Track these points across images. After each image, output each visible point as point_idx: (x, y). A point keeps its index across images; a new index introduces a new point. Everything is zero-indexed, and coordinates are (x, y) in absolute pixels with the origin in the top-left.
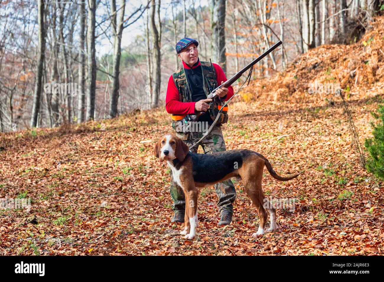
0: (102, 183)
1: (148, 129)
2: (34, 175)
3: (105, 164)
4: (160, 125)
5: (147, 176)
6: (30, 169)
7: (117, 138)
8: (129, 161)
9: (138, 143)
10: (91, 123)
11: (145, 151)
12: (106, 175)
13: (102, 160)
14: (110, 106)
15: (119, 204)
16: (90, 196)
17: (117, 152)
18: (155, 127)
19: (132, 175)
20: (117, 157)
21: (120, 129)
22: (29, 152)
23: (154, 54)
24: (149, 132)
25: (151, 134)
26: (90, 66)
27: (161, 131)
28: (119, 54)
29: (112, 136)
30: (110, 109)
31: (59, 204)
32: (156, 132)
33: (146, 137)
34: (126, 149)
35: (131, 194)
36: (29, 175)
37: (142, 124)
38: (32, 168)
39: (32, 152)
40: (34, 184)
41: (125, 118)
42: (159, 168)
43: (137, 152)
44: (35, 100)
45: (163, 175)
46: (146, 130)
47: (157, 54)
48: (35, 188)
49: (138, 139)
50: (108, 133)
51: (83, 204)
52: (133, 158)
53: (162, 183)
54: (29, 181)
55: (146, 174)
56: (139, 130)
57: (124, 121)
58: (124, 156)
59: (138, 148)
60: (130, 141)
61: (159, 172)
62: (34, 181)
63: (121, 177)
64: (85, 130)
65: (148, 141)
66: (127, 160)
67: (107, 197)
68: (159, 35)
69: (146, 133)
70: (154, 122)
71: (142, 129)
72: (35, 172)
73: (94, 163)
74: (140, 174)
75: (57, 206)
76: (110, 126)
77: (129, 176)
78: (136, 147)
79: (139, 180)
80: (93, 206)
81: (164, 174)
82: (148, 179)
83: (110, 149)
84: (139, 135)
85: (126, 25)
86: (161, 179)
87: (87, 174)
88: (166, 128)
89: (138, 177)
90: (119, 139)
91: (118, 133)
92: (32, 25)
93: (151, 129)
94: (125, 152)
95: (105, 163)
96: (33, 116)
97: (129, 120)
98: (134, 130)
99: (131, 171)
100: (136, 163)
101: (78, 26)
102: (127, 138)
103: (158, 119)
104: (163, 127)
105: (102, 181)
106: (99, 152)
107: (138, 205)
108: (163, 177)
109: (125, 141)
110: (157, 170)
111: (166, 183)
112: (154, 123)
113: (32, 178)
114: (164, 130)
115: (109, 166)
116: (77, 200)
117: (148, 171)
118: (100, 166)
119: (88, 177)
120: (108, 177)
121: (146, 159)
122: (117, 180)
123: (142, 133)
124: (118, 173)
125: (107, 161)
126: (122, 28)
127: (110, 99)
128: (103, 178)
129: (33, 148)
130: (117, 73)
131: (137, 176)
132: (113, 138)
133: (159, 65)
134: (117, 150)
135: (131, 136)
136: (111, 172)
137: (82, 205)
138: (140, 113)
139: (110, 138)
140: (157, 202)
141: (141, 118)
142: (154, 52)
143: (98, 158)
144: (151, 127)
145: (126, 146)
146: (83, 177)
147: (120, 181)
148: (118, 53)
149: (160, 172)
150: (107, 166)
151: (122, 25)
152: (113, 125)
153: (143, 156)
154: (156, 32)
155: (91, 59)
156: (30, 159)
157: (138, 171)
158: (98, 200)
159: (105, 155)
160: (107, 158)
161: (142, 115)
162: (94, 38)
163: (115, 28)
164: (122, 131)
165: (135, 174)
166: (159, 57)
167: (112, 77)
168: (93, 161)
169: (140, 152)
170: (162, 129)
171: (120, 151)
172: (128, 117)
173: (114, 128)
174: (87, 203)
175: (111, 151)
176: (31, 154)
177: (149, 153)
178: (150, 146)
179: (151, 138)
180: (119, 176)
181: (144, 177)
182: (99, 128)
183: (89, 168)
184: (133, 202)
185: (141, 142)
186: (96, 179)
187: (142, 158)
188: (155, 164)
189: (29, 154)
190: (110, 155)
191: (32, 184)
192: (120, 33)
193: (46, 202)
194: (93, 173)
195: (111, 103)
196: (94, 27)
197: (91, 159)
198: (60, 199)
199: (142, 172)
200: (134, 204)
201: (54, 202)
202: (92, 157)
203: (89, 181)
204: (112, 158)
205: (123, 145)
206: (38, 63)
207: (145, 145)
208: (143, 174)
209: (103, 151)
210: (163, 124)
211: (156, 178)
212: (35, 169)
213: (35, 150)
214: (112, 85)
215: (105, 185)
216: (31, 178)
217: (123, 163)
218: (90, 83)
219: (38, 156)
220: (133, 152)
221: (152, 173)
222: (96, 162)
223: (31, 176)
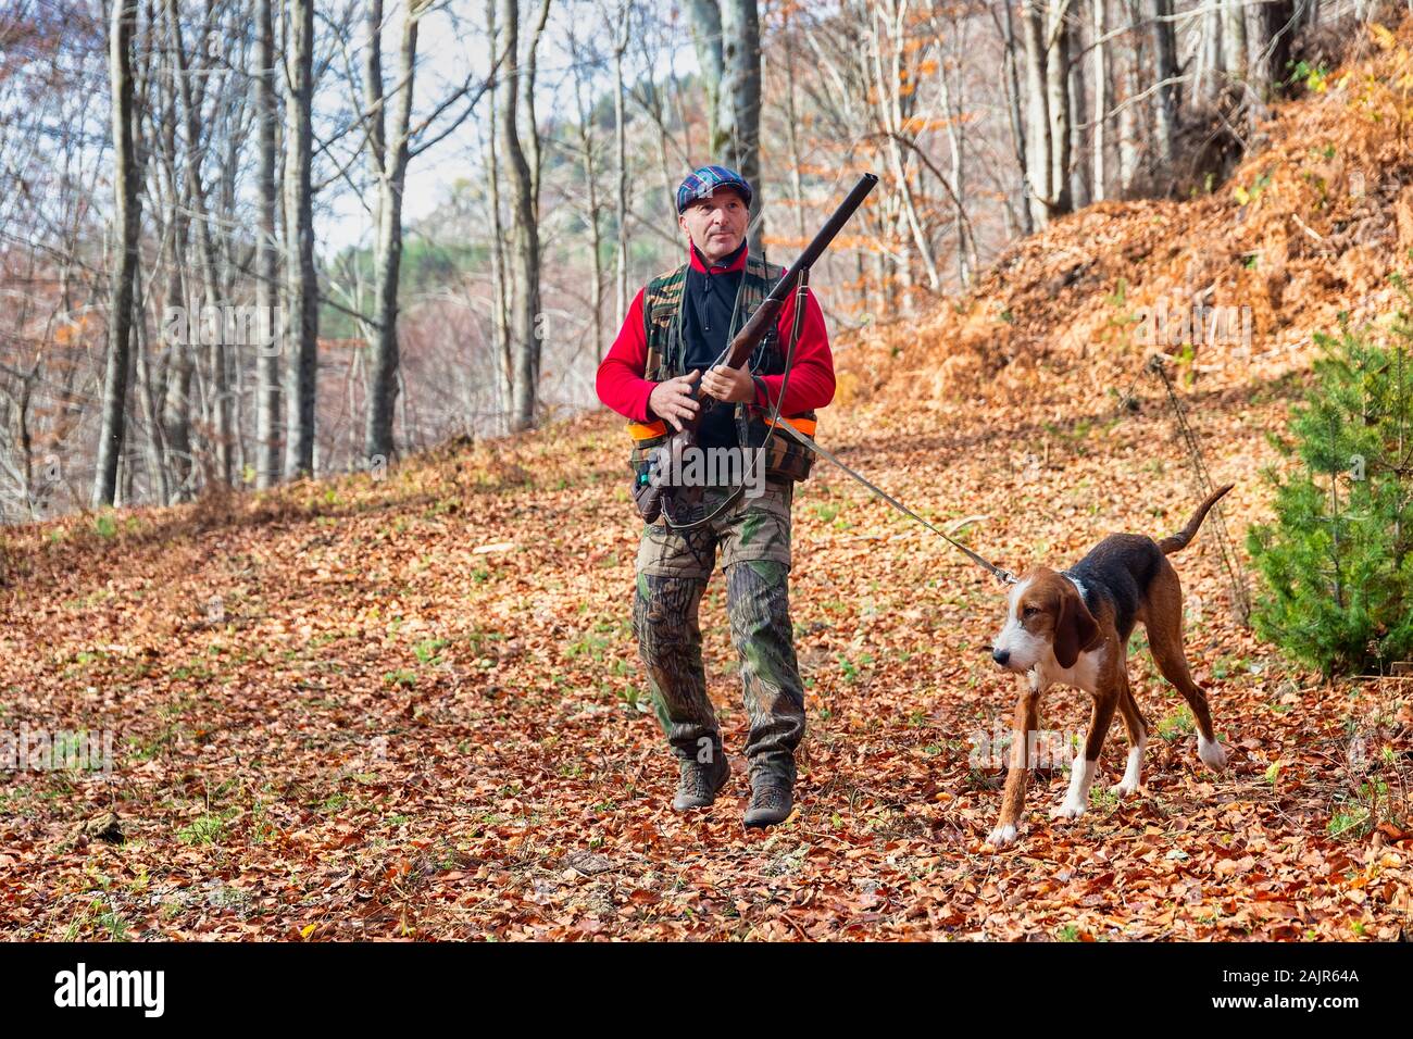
0: (345, 694)
1: (500, 504)
2: (109, 673)
3: (354, 628)
4: (543, 491)
5: (500, 666)
6: (95, 652)
7: (394, 538)
8: (437, 618)
9: (465, 555)
10: (303, 486)
11: (492, 581)
12: (357, 666)
13: (343, 614)
14: (369, 426)
15: (406, 768)
16: (304, 741)
17: (395, 587)
18: (524, 498)
19: (448, 666)
20: (394, 604)
21: (405, 506)
22: (90, 592)
23: (517, 244)
24: (504, 514)
25: (511, 523)
26: (295, 291)
27: (543, 509)
28: (395, 246)
29: (378, 532)
30: (369, 438)
31: (198, 772)
32: (528, 516)
33: (493, 532)
34: (424, 574)
35: (445, 730)
36: (91, 671)
37: (479, 488)
38: (101, 648)
39: (101, 591)
40: (107, 702)
41: (419, 469)
42: (542, 641)
43: (464, 584)
44: (107, 412)
45: (554, 665)
46: (492, 508)
47: (527, 244)
48: (112, 718)
49: (468, 539)
50: (363, 523)
51: (278, 770)
52: (451, 607)
53: (550, 691)
54: (91, 693)
55: (495, 659)
56: (468, 510)
57: (418, 477)
58: (418, 601)
59: (465, 573)
60: (438, 547)
61: (541, 654)
62: (110, 694)
63: (408, 673)
64: (281, 514)
65: (501, 548)
66: (429, 613)
67: (362, 742)
68: (533, 180)
69: (493, 518)
70: (520, 480)
71: (479, 505)
72: (112, 660)
73: (315, 626)
74: (477, 661)
75: (189, 779)
76: (370, 495)
77: (437, 669)
78: (460, 567)
79: (470, 681)
80: (315, 776)
81: (559, 659)
82: (504, 677)
83: (371, 577)
84: (470, 527)
85: (419, 146)
86: (547, 676)
87: (291, 664)
88: (563, 500)
89: (469, 670)
90: (401, 542)
91: (398, 521)
92: (91, 152)
93: (510, 504)
94: (423, 587)
95: (352, 625)
96: (101, 467)
97: (433, 474)
98: (453, 509)
99: (444, 653)
100: (461, 624)
101: (252, 153)
102: (428, 538)
103: (535, 469)
104: (551, 495)
105: (346, 687)
106: (331, 587)
107: (470, 768)
108: (554, 671)
109: (421, 549)
110: (535, 645)
111: (567, 691)
112: (522, 483)
113: (103, 683)
114: (557, 508)
115: (369, 634)
116: (258, 757)
117: (504, 651)
118: (338, 637)
119: (296, 674)
120: (363, 675)
121: (495, 610)
122: (398, 685)
123: (479, 517)
124: (399, 659)
125: (360, 617)
126: (404, 155)
127: (369, 404)
128: (346, 679)
129: (103, 578)
130: (391, 311)
131: (465, 667)
132: (380, 536)
133: (533, 282)
134: (393, 579)
135: (443, 531)
136: (374, 657)
137: (276, 774)
138: (471, 450)
139: (368, 540)
140: (534, 756)
141: (474, 468)
142: (517, 238)
143: (328, 607)
144: (509, 499)
145: (425, 565)
146: (278, 675)
147: (407, 685)
148: (391, 243)
149: (546, 652)
150: (362, 634)
151: (404, 146)
152: (378, 492)
153: (484, 597)
154: (521, 167)
155: (298, 268)
156: (92, 617)
157: (467, 649)
158: (331, 756)
159: (352, 597)
160: (359, 607)
161: (480, 457)
162: (307, 192)
163: (381, 158)
164: (412, 512)
165: (459, 662)
166: (533, 253)
167: (374, 325)
168: (313, 619)
169: (474, 584)
170: (547, 504)
171: (403, 584)
172: (431, 463)
173: (382, 502)
174: (292, 766)
175: (374, 584)
176: (98, 599)
177: (504, 588)
178: (507, 563)
179: (511, 535)
180: (404, 671)
181: (490, 670)
182: (331, 506)
183: (300, 644)
184: (454, 759)
185: (475, 551)
186: (323, 681)
187: (483, 605)
188: (526, 627)
189: (90, 600)
190: (369, 596)
191: (101, 702)
192: (399, 175)
193: (151, 766)
194: (312, 659)
195: (370, 416)
196: (307, 154)
197: (303, 611)
198: (200, 752)
199: (480, 653)
200: (456, 766)
201: (179, 763)
202: (309, 607)
203: (301, 689)
204: (377, 606)
205: (414, 563)
206: (116, 283)
207: (489, 562)
208: (487, 662)
209: (347, 583)
210: (552, 486)
211: (530, 673)
212: (110, 652)
213: (110, 583)
214: (374, 356)
215: (355, 700)
216: (99, 681)
217: (415, 622)
218: (299, 349)
219: (121, 604)
220: (451, 585)
221: (516, 657)
222: (321, 623)
223: (97, 674)
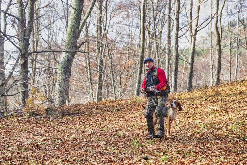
0: (186, 134)
1: (215, 99)
2: (141, 128)
3: (187, 122)
4: (223, 97)
5: (216, 130)
6: (138, 124)
7: (194, 105)
8: (204, 120)
9: (208, 108)
10: (175, 94)
11: (214, 114)
12: (188, 129)
13: (185, 119)
14: (188, 83)
15: (201, 149)
16: (180, 143)
17: (195, 114)
18: (220, 98)
19: (206, 130)
20: (195, 117)
21: (196, 98)
22: (136, 112)
23: (217, 49)
24: (216, 101)
25: (217, 103)
26: (174, 57)
27: (224, 100)
28: (194, 48)
29: (191, 103)
30: (187, 85)
31: (160, 147)
32: (221, 101)
33: (214, 104)
34: (201, 112)
35: (207, 142)
36: (137, 127)
37: (210, 96)
38: (139, 123)
39: (138, 112)
40: (141, 133)
41: (198, 92)
42: (225, 126)
43: (208, 114)
44: (138, 78)
45: (227, 130)
46: (213, 100)
47: (219, 49)
48: (142, 136)
49: (209, 105)
50: (188, 101)
51: (176, 148)
52: (206, 118)
53: (227, 135)
54: (138, 132)
55: (215, 129)
56: (209, 100)
57: (198, 93)
58: (200, 117)
59: (209, 112)
60: (203, 107)
61: (224, 128)
62: (141, 132)
63: (198, 131)
64: (172, 99)
65: (216, 107)
66: (202, 119)
67: (191, 143)
68: (220, 36)
69: (214, 102)
71: (211, 99)
72: (141, 126)
73: (180, 121)
74: (212, 129)
75: (159, 149)
76: (188, 96)
77: (204, 130)
78: (208, 111)
79: (211, 133)
80: (183, 149)
81: (228, 129)
82: (217, 132)
83: (190, 112)
84: (209, 103)
85: (199, 29)
86: (226, 133)
87: (176, 128)
88: (227, 98)
89: (210, 131)
90: (196, 105)
91: (195, 101)
92: (134, 29)
93: (217, 99)
94: (200, 114)
95: (187, 121)
96: (136, 89)
97: (201, 93)
98: (206, 99)
99: (205, 127)
100: (208, 122)
101: (166, 29)
102: (201, 105)
103: (221, 92)
104: (225, 98)
105: (186, 133)
106: (183, 114)
107: (214, 149)
108: (227, 132)
109: (200, 107)
110: (223, 126)
111: (230, 136)
112: (219, 95)
113: (140, 130)
114: (226, 100)
115: (190, 123)
116: (171, 145)
117: (217, 127)
118: (184, 123)
119: (177, 130)
120: (189, 131)
121: (215, 119)
122: (196, 133)
123: (211, 101)
124: (196, 128)
125: (188, 119)
126: (196, 31)
127: (187, 79)
128: (186, 131)
129: (139, 110)
130: (193, 61)
131: (209, 130)
132: (192, 104)
133: (220, 56)
134: (194, 112)
135: (204, 104)
136: (192, 127)
137: (175, 149)
138: (208, 88)
139: (189, 105)
140: (226, 148)
141: (209, 92)
142: (217, 48)
143: (182, 117)
144: (217, 98)
145: (201, 110)
146: (173, 130)
147: (198, 133)
148: (193, 48)
149: (225, 128)
150: (189, 123)
151: (196, 29)
152: (190, 96)
153: (213, 117)
154: (218, 34)
155: (175, 52)
156: (137, 117)
157: (210, 126)
158: (186, 146)
159: (187, 115)
160: (188, 117)
161: (209, 89)
162: (177, 38)
163: (191, 31)
164: (198, 100)
165: (208, 129)
166: (220, 51)
167: (189, 63)
168: (179, 120)
169: (210, 114)
170: (224, 99)
171: (197, 114)
172: (200, 91)
173: (191, 98)
174: (178, 147)
175: (191, 113)
176: (138, 114)
177: (217, 115)
178: (217, 110)
179: (217, 105)
181: (215, 131)
182: (181, 98)
183: (177, 124)
184: (210, 148)
185: (211, 108)
186: (182, 131)
187: (212, 118)
188: (221, 123)
189: (136, 114)
190: (190, 116)
191: (140, 133)
192: (195, 35)
193: (151, 146)
194: (180, 127)
195: (188, 81)
196: (178, 29)
197: (177, 118)
198: (160, 144)
199: (212, 127)
200: (211, 149)
201: (156, 146)
202: (178, 117)
203: (178, 133)
204: (192, 118)
205: (198, 110)
206: (140, 54)
207: (213, 110)
208: (214, 129)
209: (186, 113)
210: (225, 96)
211: (223, 132)
212: (141, 124)
213: (140, 111)
214: (189, 70)
215: (188, 135)
216: (139, 129)
217: (199, 121)
218: (175, 68)
219: (142, 115)
220: (206, 114)
221: (219, 129)
222: (181, 120)
223: (138, 128)
